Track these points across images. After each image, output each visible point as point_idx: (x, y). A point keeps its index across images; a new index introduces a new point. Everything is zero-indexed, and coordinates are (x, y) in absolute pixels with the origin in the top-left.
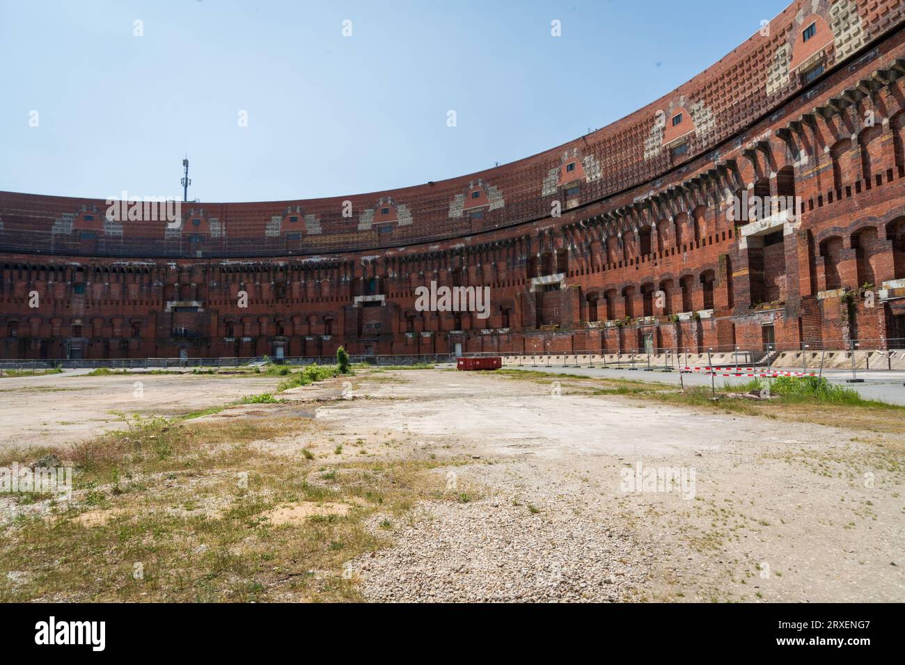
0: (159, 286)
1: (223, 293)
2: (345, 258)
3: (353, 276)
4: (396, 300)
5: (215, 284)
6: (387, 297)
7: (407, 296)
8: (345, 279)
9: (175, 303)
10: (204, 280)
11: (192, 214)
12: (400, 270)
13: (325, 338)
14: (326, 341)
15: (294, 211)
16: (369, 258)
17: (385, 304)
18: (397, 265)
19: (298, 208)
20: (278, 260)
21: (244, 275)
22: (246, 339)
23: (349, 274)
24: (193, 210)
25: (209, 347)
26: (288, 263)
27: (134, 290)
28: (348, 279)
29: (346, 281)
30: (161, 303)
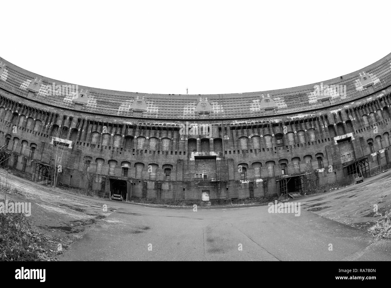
0: (185, 140)
1: (235, 145)
2: (320, 113)
3: (328, 123)
4: (360, 135)
5: (228, 138)
6: (354, 134)
7: (365, 130)
8: (325, 127)
9: (197, 154)
10: (220, 136)
11: (201, 100)
12: (356, 115)
13: (320, 171)
14: (321, 173)
15: (266, 96)
16: (336, 111)
17: (354, 139)
18: (353, 113)
19: (268, 95)
20: (274, 119)
21: (251, 130)
22: (258, 181)
23: (326, 123)
24: (201, 98)
25: (227, 189)
26: (281, 120)
27: (166, 144)
28: (326, 126)
29: (325, 128)
30: (187, 154)
